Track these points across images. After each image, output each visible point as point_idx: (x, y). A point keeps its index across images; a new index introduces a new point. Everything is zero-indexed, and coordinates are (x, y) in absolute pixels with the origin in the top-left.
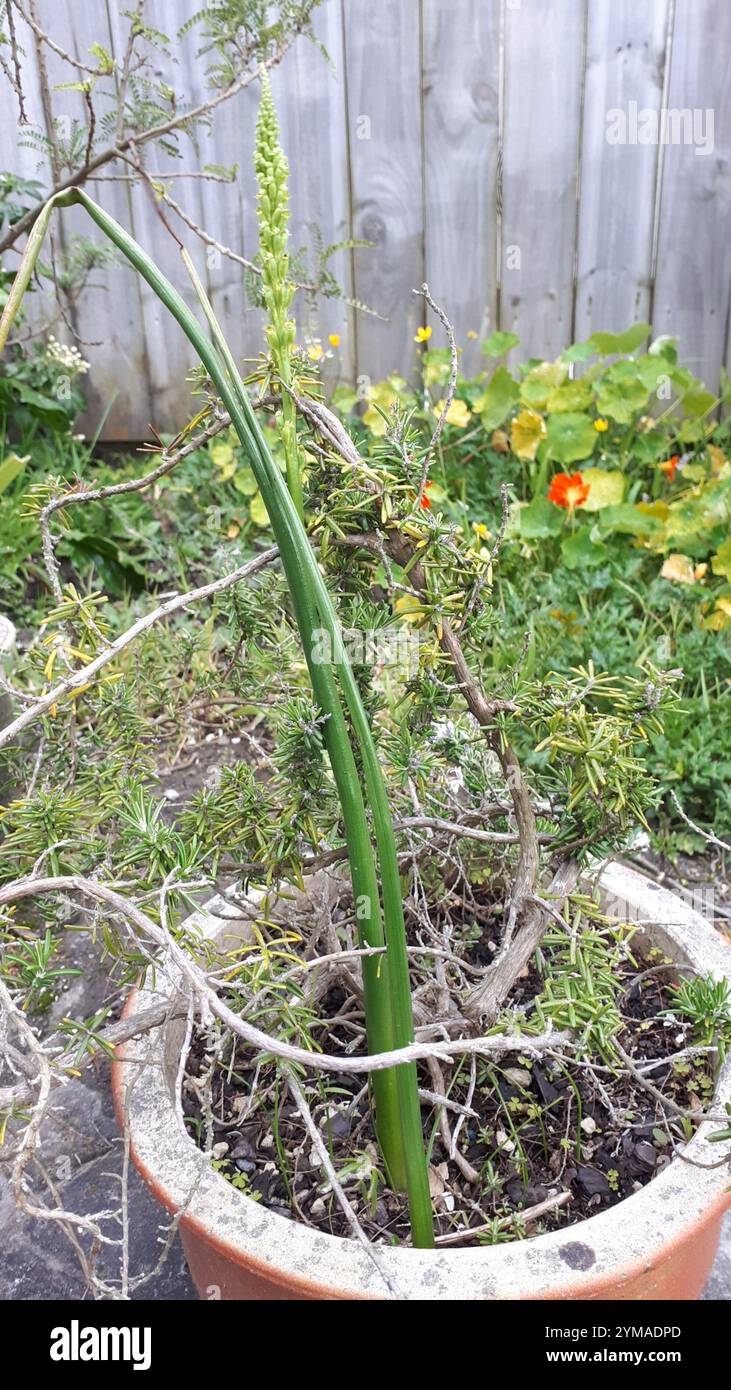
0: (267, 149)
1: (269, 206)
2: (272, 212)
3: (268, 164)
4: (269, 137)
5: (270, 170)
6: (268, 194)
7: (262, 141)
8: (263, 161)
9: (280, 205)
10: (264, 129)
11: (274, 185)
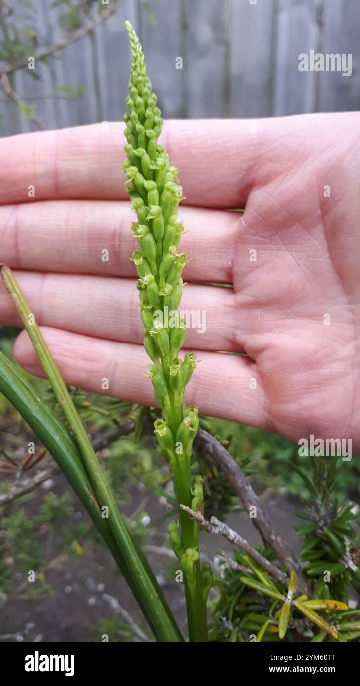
0: (146, 158)
1: (153, 250)
2: (159, 259)
3: (149, 184)
4: (147, 139)
5: (153, 194)
6: (151, 231)
7: (136, 146)
8: (140, 179)
9: (173, 248)
10: (139, 126)
11: (161, 220)
